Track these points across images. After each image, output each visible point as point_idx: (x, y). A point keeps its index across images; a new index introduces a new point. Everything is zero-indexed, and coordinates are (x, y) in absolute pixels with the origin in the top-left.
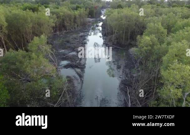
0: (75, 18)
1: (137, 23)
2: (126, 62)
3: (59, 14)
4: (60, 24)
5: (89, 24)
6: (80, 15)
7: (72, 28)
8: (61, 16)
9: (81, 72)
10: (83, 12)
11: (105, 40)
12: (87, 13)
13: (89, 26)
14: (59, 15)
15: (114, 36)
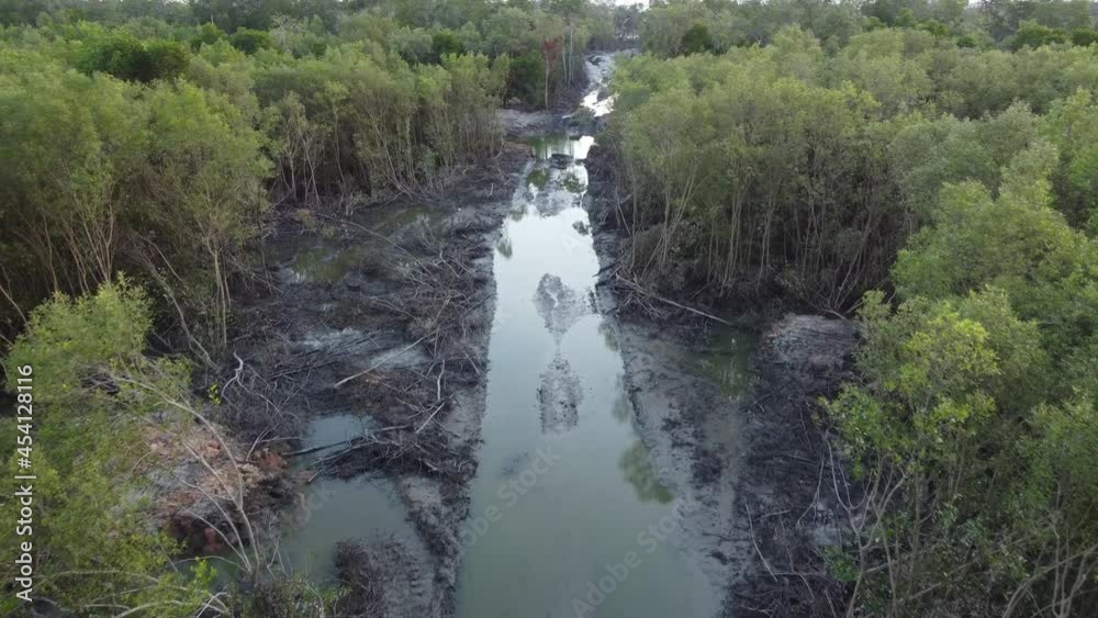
0: (423, 113)
1: (820, 151)
2: (757, 424)
3: (322, 90)
4: (329, 154)
5: (509, 146)
6: (454, 96)
7: (404, 174)
8: (333, 100)
9: (444, 510)
10: (476, 78)
11: (609, 260)
12: (495, 81)
13: (513, 162)
14: (318, 95)
15: (665, 233)
